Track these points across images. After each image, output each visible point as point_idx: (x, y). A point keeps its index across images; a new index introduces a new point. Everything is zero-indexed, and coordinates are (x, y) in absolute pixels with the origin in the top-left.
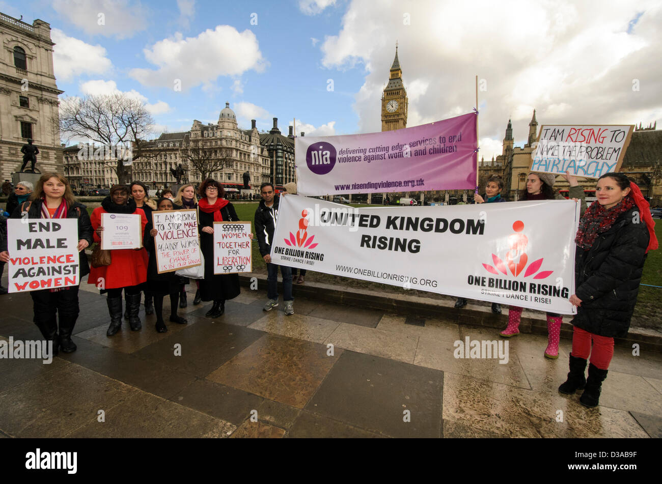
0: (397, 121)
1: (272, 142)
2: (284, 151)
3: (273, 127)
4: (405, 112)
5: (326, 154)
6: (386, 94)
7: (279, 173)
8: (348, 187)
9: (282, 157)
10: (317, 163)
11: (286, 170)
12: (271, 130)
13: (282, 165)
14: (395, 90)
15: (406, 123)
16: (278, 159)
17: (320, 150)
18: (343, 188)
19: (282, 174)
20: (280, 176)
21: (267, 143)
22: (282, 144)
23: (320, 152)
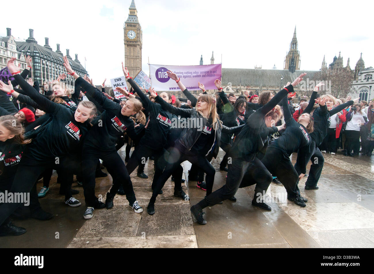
0: (135, 46)
1: (29, 49)
2: (41, 58)
3: (29, 37)
4: (141, 40)
5: (166, 73)
6: (127, 25)
7: (37, 77)
8: (175, 88)
9: (38, 63)
10: (161, 77)
11: (44, 74)
12: (27, 39)
13: (40, 70)
14: (134, 23)
15: (142, 48)
16: (35, 64)
17: (163, 71)
18: (173, 89)
19: (40, 77)
20: (38, 79)
21: (23, 49)
22: (39, 52)
23: (163, 72)
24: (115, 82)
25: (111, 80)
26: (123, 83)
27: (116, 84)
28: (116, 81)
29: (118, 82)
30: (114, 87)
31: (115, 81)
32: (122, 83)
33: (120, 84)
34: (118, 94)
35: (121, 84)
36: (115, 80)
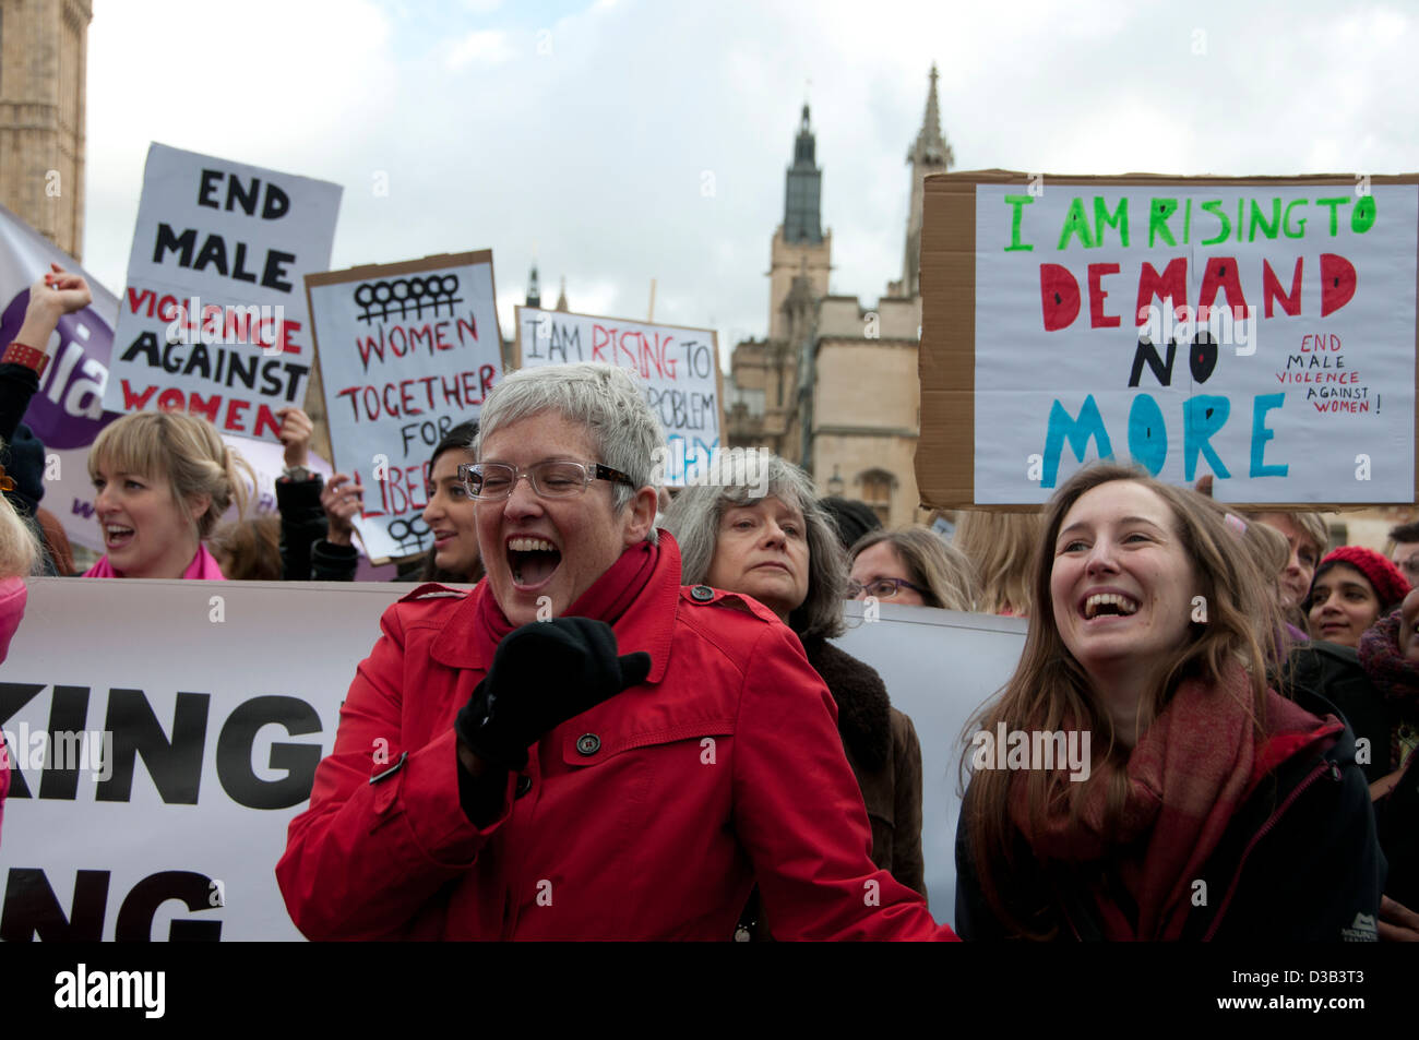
24: (204, 200)
25: (161, 159)
26: (290, 258)
27: (190, 236)
28: (221, 192)
29: (235, 227)
30: (158, 258)
31: (206, 189)
32: (275, 259)
33: (241, 249)
34: (154, 360)
35: (256, 264)
36: (208, 175)
